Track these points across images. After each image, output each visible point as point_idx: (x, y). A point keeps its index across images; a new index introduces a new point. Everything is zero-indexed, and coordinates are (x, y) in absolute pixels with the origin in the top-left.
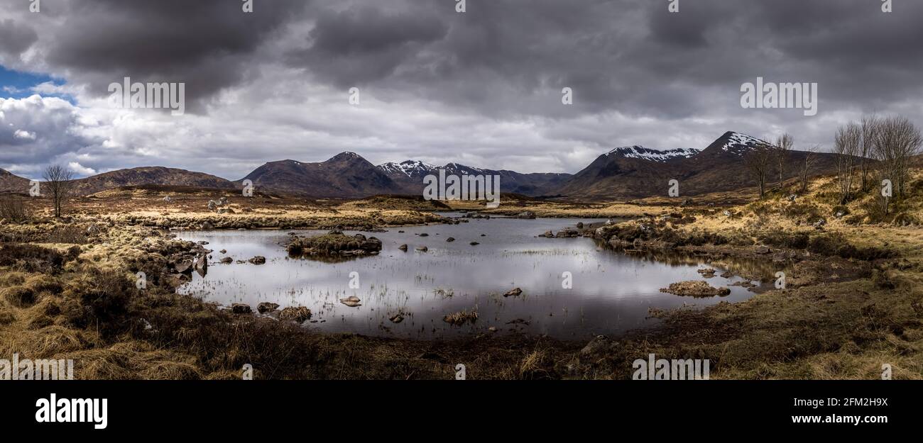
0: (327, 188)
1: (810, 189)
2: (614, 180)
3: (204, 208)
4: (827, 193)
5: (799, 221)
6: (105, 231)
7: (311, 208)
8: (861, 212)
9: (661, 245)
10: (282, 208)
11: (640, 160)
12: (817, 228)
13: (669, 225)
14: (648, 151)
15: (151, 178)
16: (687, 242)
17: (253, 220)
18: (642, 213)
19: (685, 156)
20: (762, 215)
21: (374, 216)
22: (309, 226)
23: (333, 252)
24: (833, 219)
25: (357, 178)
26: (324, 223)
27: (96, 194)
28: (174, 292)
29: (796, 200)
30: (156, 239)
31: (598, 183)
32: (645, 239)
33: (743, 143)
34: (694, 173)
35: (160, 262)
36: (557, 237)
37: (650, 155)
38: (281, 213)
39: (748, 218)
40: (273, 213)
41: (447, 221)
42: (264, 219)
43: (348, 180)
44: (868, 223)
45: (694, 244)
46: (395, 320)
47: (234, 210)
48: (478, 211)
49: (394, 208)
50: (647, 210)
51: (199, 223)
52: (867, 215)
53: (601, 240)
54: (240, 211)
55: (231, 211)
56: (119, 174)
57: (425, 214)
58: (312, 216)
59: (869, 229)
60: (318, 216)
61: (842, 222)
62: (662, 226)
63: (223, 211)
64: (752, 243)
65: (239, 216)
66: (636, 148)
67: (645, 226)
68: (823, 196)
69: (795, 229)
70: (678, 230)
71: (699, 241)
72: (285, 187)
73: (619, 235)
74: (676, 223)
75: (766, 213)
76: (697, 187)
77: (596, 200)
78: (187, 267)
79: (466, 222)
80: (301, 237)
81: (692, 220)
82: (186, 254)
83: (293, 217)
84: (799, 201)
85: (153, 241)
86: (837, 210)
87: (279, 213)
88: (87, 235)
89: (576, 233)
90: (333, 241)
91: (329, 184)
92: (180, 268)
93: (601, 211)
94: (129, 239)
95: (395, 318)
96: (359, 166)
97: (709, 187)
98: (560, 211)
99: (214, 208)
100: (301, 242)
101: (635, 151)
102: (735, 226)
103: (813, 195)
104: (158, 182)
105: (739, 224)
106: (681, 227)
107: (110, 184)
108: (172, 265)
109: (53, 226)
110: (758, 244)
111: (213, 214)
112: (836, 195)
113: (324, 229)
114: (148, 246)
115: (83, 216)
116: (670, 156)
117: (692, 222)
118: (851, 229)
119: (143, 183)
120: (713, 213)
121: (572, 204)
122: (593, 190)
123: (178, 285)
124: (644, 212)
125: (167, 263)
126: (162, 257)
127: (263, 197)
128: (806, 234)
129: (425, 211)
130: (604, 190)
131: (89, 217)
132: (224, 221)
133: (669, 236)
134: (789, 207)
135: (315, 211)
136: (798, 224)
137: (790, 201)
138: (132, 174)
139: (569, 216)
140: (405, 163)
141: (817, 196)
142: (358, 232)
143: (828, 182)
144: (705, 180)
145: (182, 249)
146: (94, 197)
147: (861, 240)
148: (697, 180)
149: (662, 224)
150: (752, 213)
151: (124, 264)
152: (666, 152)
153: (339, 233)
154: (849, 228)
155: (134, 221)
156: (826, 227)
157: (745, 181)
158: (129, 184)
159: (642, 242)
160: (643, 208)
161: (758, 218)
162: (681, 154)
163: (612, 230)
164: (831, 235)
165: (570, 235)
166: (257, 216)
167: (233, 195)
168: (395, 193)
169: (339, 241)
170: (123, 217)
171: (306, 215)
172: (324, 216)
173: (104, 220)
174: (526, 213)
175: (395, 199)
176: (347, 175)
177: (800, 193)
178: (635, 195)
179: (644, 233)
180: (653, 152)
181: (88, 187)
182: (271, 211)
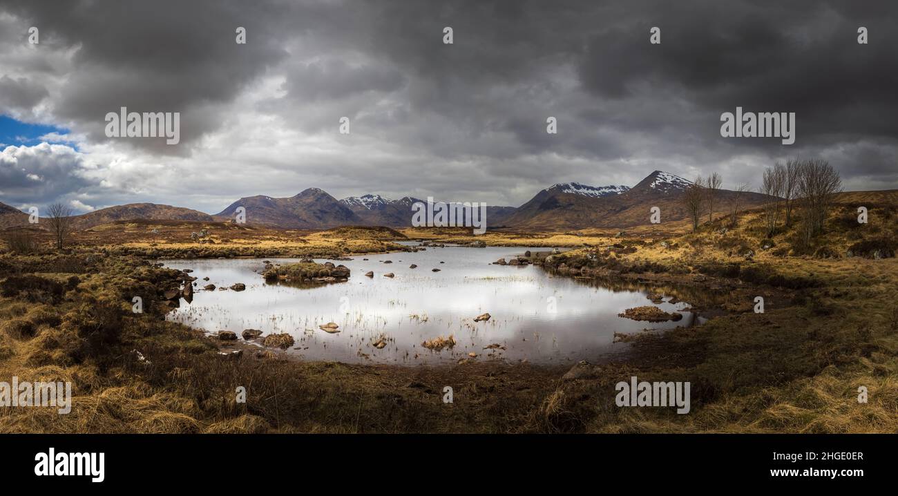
0: (296, 221)
1: (739, 224)
2: (554, 213)
3: (187, 239)
4: (755, 228)
5: (731, 253)
6: (101, 261)
7: (282, 238)
8: (786, 245)
9: (606, 273)
10: (256, 238)
11: (577, 196)
12: (747, 259)
13: (613, 254)
14: (584, 187)
15: (141, 213)
16: (631, 270)
17: (231, 250)
18: (581, 243)
19: (616, 193)
20: (697, 246)
21: (340, 246)
22: (281, 255)
23: (305, 279)
24: (761, 251)
25: (321, 211)
26: (296, 252)
27: (93, 228)
28: (163, 319)
29: (727, 233)
30: (147, 268)
31: (539, 215)
32: (591, 267)
33: (669, 181)
34: (625, 208)
35: (150, 291)
36: (509, 264)
37: (585, 191)
38: (256, 243)
39: (684, 249)
40: (249, 244)
41: (406, 249)
42: (241, 249)
43: (314, 213)
44: (791, 255)
45: (636, 272)
46: (379, 345)
47: (214, 240)
48: (433, 240)
49: (357, 238)
50: (586, 240)
51: (183, 253)
52: (791, 248)
53: (550, 268)
54: (220, 241)
55: (211, 242)
56: (114, 211)
57: (385, 243)
58: (284, 245)
59: (794, 261)
60: (290, 245)
61: (770, 254)
62: (607, 256)
63: (204, 242)
64: (689, 271)
65: (219, 246)
66: (573, 184)
67: (592, 255)
68: (751, 230)
69: (728, 259)
70: (622, 259)
71: (641, 269)
72: (257, 220)
73: (568, 263)
74: (619, 253)
75: (701, 245)
76: (627, 220)
77: (536, 230)
78: (174, 295)
79: (423, 250)
80: (277, 265)
81: (634, 250)
82: (173, 282)
83: (267, 247)
84: (730, 234)
85: (143, 270)
86: (764, 243)
87: (254, 244)
88: (86, 265)
89: (526, 261)
90: (306, 269)
91: (297, 217)
92: (170, 295)
93: (545, 241)
94: (123, 269)
95: (378, 344)
96: (323, 201)
97: (638, 220)
98: (508, 241)
99: (196, 239)
100: (277, 270)
101: (573, 187)
102: (673, 256)
103: (741, 229)
104: (148, 217)
105: (676, 255)
106: (624, 256)
107: (106, 219)
108: (161, 293)
109: (56, 257)
110: (693, 273)
111: (195, 245)
112: (762, 229)
113: (296, 257)
114: (139, 275)
115: (82, 247)
116: (603, 193)
117: (634, 252)
118: (778, 261)
119: (134, 217)
120: (651, 244)
121: (517, 234)
122: (535, 222)
123: (167, 312)
124: (584, 242)
125: (157, 291)
126: (152, 286)
127: (239, 229)
128: (737, 265)
129: (386, 240)
130: (544, 222)
131: (87, 249)
132: (206, 251)
133: (613, 264)
134: (721, 240)
135: (287, 241)
136: (730, 254)
137: (721, 234)
138: (124, 210)
139: (516, 245)
140: (365, 197)
141: (746, 230)
142: (327, 261)
143: (755, 218)
144: (635, 214)
145: (170, 277)
146: (92, 231)
147: (788, 271)
148: (627, 214)
149: (607, 254)
150: (688, 244)
151: (118, 293)
152: (599, 189)
153: (310, 262)
154: (775, 259)
155: (126, 252)
156: (754, 258)
157: (670, 215)
158: (122, 219)
159: (588, 270)
160: (582, 238)
161: (693, 250)
162: (614, 190)
163: (561, 259)
164: (761, 265)
165: (521, 263)
166: (235, 246)
167: (213, 227)
168: (357, 225)
169: (312, 269)
170: (117, 248)
171: (278, 245)
172: (295, 246)
173: (100, 251)
174: (477, 242)
175: (357, 230)
176: (313, 208)
177: (730, 227)
178: (572, 227)
179: (590, 261)
180: (588, 188)
181: (86, 223)
182: (247, 241)
